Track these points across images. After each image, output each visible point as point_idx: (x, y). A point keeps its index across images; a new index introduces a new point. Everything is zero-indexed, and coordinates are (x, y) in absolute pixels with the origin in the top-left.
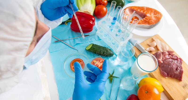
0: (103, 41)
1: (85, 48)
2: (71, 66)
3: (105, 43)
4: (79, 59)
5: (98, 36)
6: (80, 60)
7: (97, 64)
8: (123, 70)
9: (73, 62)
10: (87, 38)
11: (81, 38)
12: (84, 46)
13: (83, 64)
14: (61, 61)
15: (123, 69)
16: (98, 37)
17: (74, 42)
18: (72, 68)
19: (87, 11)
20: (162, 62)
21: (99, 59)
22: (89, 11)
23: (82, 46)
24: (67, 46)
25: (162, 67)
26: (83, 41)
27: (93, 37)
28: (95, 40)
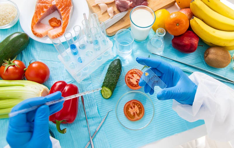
0: (94, 72)
1: (104, 100)
2: (136, 120)
3: (97, 70)
4: (125, 108)
5: (83, 81)
6: (126, 106)
7: (136, 82)
8: (138, 51)
9: (129, 117)
10: (87, 97)
11: (87, 106)
12: (102, 102)
13: (133, 101)
14: (128, 136)
15: (136, 50)
16: (85, 80)
17: (94, 119)
18: (138, 118)
19: (41, 93)
20: (132, 2)
21: (126, 78)
22: (42, 91)
23: (102, 104)
24: (101, 129)
25: (136, 5)
26: (93, 103)
27: (85, 87)
28: (91, 85)
